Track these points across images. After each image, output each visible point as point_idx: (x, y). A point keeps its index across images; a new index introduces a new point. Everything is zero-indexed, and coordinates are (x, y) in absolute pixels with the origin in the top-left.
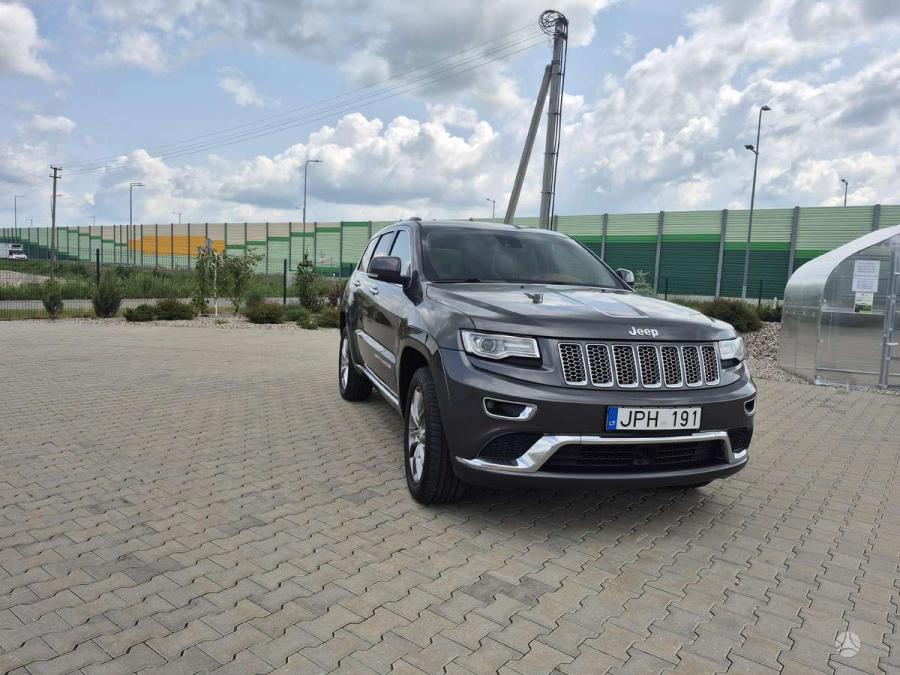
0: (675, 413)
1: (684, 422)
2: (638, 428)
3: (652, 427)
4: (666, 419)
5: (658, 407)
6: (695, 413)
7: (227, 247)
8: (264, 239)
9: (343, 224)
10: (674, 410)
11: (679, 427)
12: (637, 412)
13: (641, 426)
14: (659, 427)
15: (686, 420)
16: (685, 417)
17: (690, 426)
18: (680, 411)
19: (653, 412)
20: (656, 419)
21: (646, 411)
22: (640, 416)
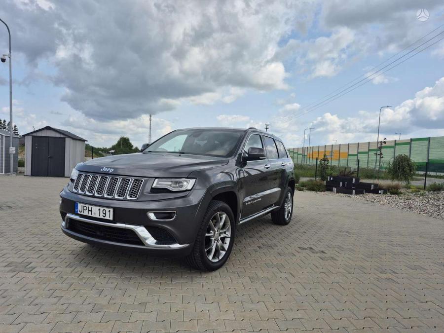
0: (99, 210)
1: (104, 215)
2: (84, 214)
3: (90, 215)
4: (96, 212)
5: (92, 205)
6: (109, 211)
7: (349, 155)
8: (367, 150)
9: (412, 140)
10: (99, 208)
11: (101, 217)
12: (84, 206)
13: (86, 213)
14: (93, 216)
15: (105, 214)
16: (104, 212)
17: (107, 218)
18: (102, 209)
19: (90, 207)
20: (91, 211)
21: (87, 206)
22: (85, 208)
